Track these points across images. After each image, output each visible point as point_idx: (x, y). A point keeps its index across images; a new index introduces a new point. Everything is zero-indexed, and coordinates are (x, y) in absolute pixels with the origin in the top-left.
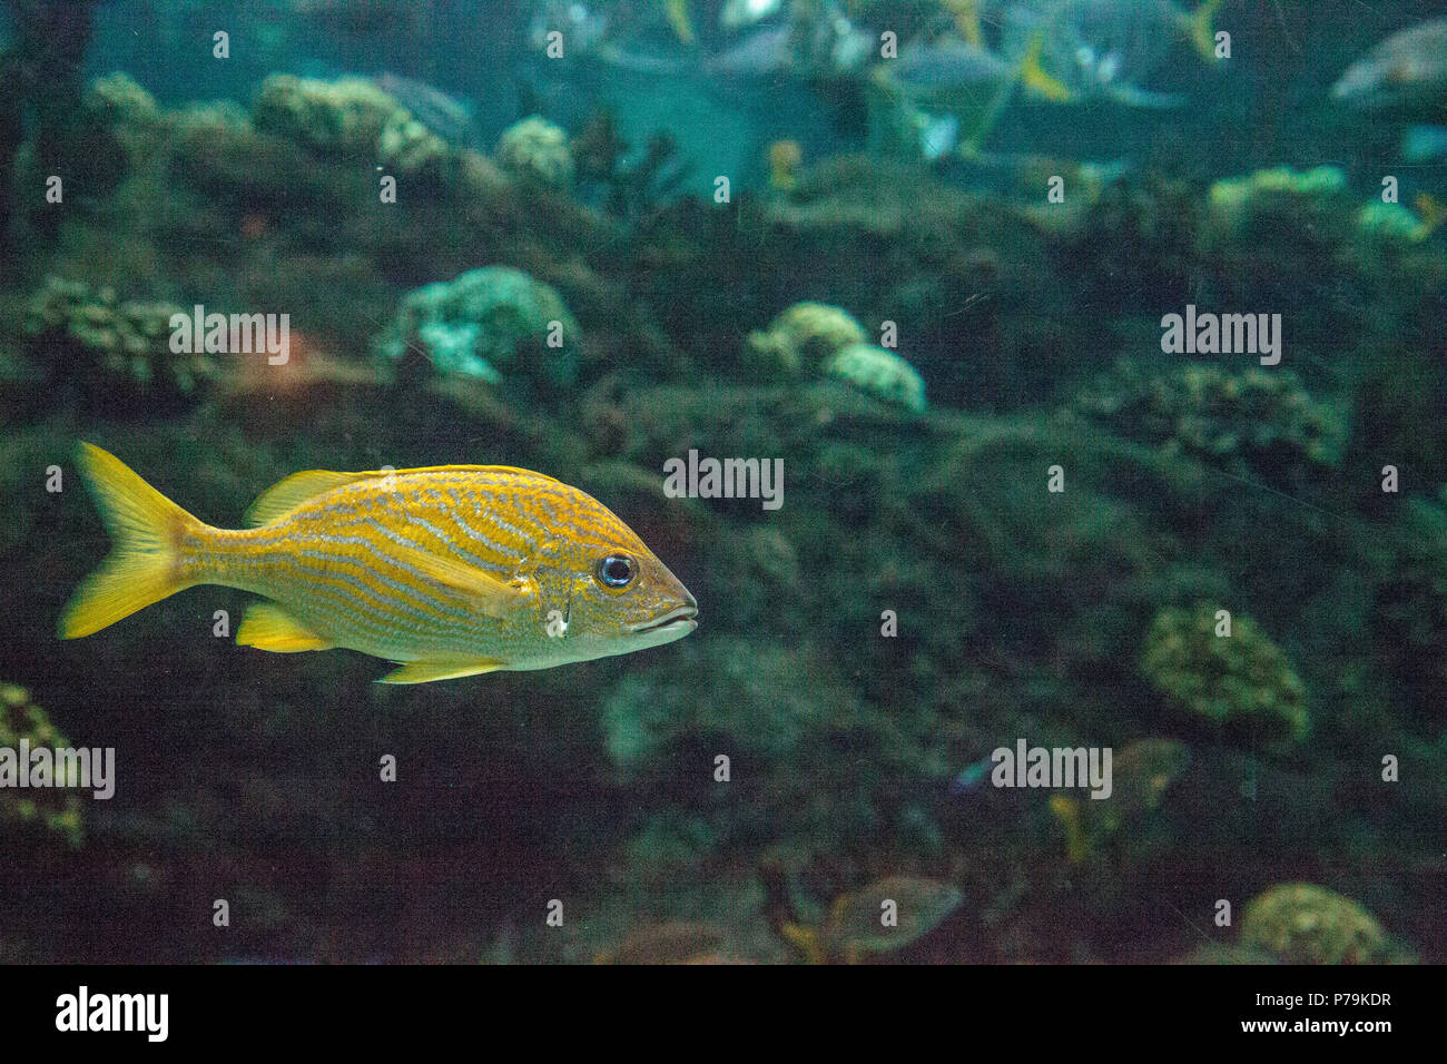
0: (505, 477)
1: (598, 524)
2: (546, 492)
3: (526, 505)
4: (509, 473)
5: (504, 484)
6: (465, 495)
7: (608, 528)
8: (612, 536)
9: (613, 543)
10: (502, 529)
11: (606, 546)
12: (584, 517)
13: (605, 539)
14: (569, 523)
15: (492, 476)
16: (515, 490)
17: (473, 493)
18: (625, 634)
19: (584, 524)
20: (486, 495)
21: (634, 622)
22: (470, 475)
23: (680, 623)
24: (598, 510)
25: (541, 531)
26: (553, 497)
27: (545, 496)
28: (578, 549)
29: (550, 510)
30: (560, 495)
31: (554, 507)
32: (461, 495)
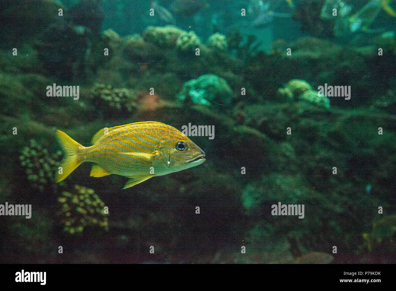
0: (150, 124)
1: (176, 134)
2: (161, 127)
3: (156, 131)
4: (151, 123)
5: (150, 126)
6: (140, 130)
7: (178, 135)
8: (180, 137)
9: (180, 139)
10: (150, 138)
11: (178, 140)
12: (172, 133)
13: (178, 138)
14: (168, 135)
15: (147, 124)
16: (153, 127)
17: (141, 129)
18: (186, 163)
19: (172, 134)
20: (145, 129)
21: (187, 160)
22: (141, 124)
23: (200, 160)
24: (175, 131)
25: (160, 138)
26: (163, 128)
27: (161, 128)
28: (171, 141)
29: (162, 132)
30: (165, 127)
31: (164, 131)
32: (139, 130)
